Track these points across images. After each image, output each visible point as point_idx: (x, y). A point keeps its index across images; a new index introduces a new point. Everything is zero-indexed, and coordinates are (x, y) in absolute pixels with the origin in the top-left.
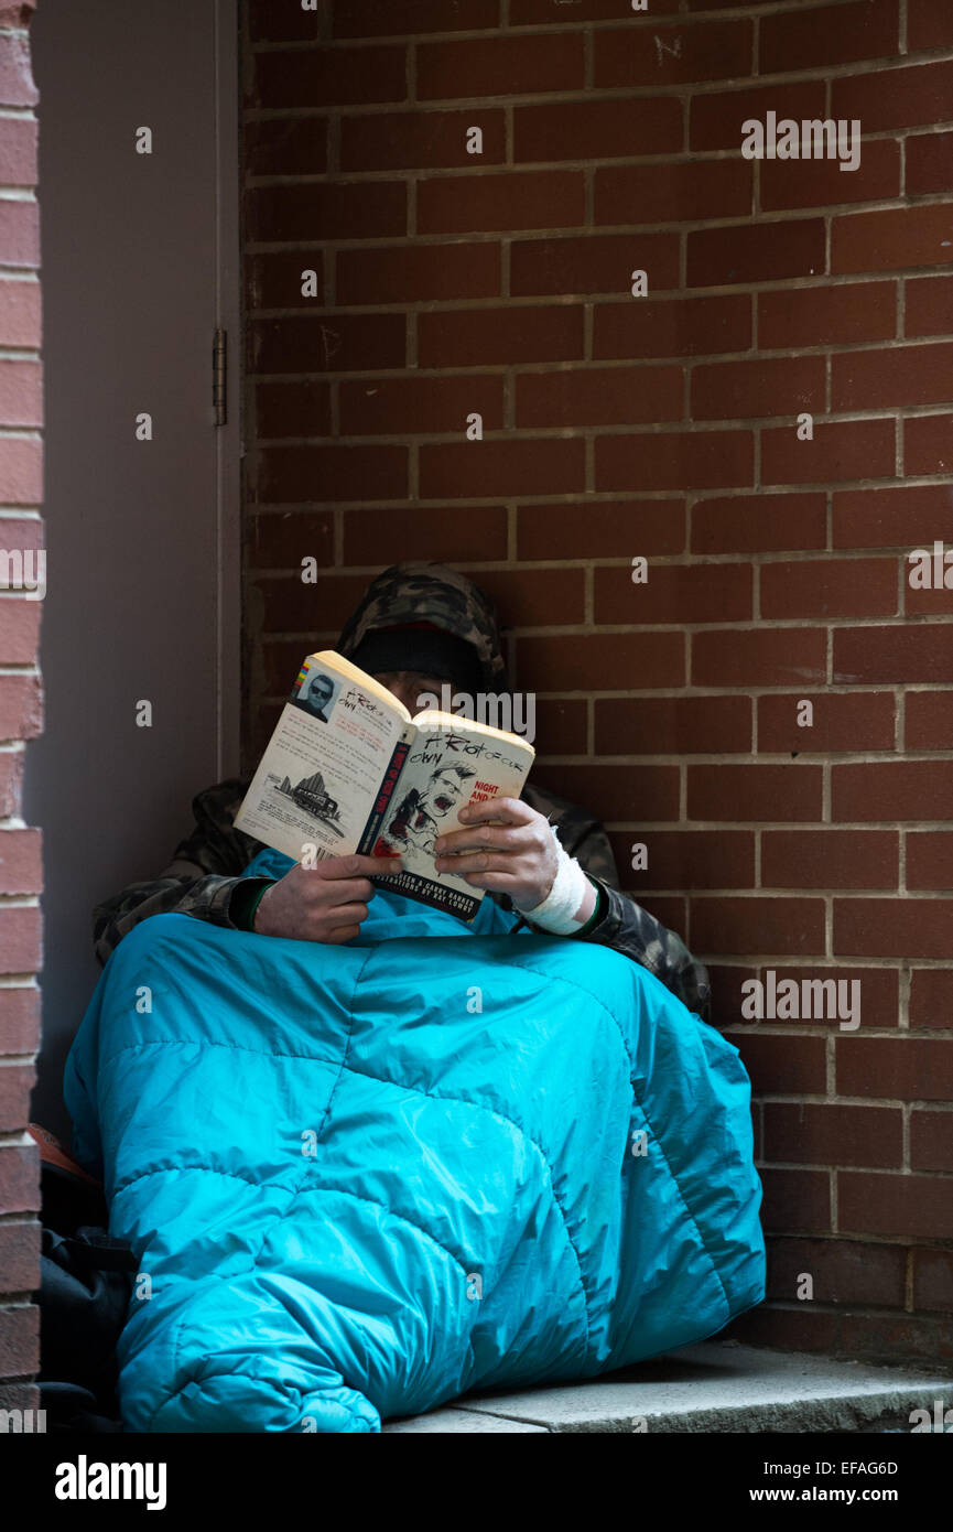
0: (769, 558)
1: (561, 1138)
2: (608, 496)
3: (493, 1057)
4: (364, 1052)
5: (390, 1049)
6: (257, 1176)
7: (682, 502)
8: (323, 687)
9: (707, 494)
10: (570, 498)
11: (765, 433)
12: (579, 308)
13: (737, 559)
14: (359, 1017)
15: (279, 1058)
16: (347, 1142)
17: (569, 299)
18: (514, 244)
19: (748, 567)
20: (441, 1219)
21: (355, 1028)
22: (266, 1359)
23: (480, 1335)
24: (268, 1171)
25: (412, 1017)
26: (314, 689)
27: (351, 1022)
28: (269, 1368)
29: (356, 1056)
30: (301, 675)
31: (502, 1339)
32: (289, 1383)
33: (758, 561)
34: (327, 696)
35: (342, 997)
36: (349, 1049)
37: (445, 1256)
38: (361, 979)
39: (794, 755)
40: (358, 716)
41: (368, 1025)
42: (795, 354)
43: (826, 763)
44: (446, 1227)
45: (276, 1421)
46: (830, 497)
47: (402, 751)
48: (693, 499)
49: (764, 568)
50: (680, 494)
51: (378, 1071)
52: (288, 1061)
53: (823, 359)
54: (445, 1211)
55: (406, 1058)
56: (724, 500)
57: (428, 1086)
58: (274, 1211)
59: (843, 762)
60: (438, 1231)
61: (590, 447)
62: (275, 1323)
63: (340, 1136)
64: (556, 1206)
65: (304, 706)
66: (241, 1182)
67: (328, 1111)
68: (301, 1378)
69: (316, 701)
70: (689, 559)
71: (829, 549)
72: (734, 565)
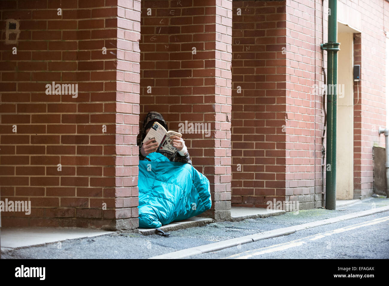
0: (182, 113)
1: (184, 188)
2: (158, 104)
3: (174, 178)
4: (158, 177)
5: (161, 177)
6: (145, 193)
7: (168, 106)
8: (156, 126)
9: (172, 105)
10: (152, 104)
11: (181, 97)
12: (154, 79)
13: (177, 113)
14: (157, 173)
15: (146, 178)
16: (156, 189)
17: (152, 78)
18: (144, 71)
19: (179, 114)
20: (170, 199)
21: (156, 174)
22: (149, 215)
23: (175, 213)
24: (147, 192)
25: (164, 172)
26: (155, 126)
27: (156, 173)
28: (149, 216)
29: (157, 178)
30: (154, 124)
31: (178, 213)
32: (151, 219)
33: (180, 114)
34: (157, 127)
35: (154, 170)
36: (155, 177)
37: (171, 203)
38: (157, 167)
39: (186, 139)
40: (161, 131)
41: (158, 174)
42: (187, 87)
43: (191, 140)
44: (171, 200)
45: (149, 223)
46: (192, 105)
47: (165, 136)
48: (170, 105)
49: (181, 115)
50: (168, 104)
51: (160, 180)
52: (147, 178)
53: (191, 88)
54: (170, 198)
55: (163, 178)
56: (175, 105)
57: (166, 182)
58: (148, 198)
59: (194, 140)
60: (170, 200)
61: (155, 98)
62: (151, 211)
63: (155, 188)
64: (184, 196)
65: (154, 128)
66: (143, 194)
67: (153, 185)
68: (153, 218)
69: (155, 128)
70: (169, 113)
71: (192, 112)
72: (177, 114)
